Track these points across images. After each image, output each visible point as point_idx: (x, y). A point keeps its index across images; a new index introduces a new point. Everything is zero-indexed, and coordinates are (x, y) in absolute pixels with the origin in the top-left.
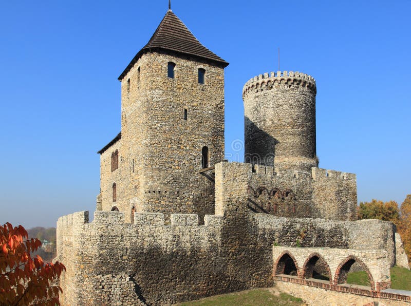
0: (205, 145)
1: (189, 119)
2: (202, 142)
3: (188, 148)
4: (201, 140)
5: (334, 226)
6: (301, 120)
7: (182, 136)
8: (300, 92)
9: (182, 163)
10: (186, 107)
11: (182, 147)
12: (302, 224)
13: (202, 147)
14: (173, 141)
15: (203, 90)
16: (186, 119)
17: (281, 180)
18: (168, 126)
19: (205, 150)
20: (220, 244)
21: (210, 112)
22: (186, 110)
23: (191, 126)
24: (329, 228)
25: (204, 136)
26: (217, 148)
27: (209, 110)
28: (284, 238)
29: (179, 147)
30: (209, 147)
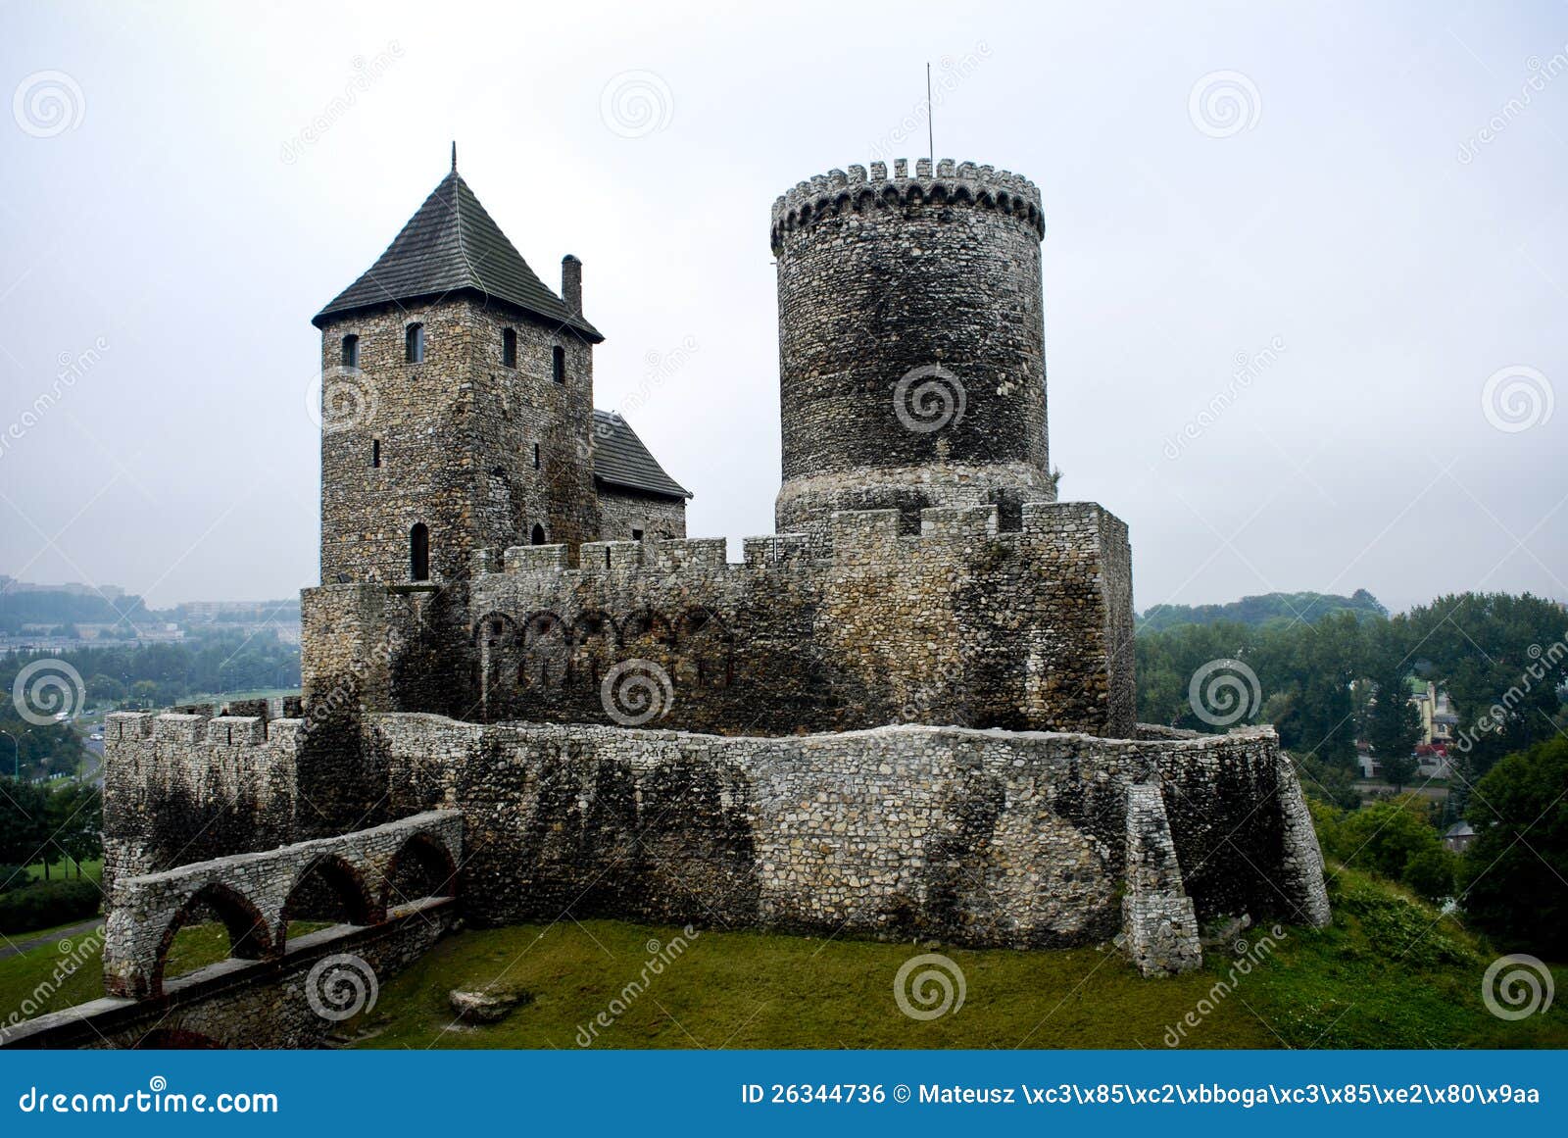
0: (417, 521)
1: (384, 463)
2: (410, 514)
3: (380, 536)
4: (410, 509)
5: (679, 756)
6: (849, 338)
7: (369, 509)
8: (845, 239)
9: (367, 577)
10: (377, 435)
11: (368, 536)
12: (541, 745)
13: (410, 526)
14: (350, 525)
15: (414, 379)
16: (377, 464)
17: (672, 580)
18: (341, 493)
19: (419, 532)
20: (294, 793)
21: (430, 430)
22: (377, 443)
23: (387, 480)
24: (651, 761)
25: (416, 498)
26: (449, 523)
27: (428, 425)
28: (476, 788)
29: (362, 538)
30: (428, 523)
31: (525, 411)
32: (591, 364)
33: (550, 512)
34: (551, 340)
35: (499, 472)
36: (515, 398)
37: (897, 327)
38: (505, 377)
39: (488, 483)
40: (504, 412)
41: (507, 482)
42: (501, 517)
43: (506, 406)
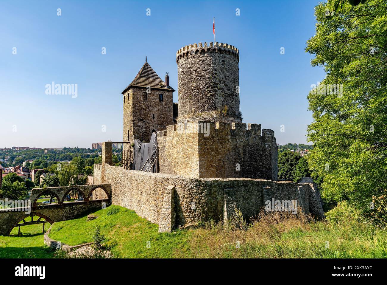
3: (126, 133)
7: (125, 128)
31: (150, 108)
32: (172, 96)
33: (158, 127)
34: (159, 93)
35: (141, 120)
36: (147, 105)
37: (186, 84)
38: (143, 102)
39: (138, 122)
40: (143, 108)
41: (144, 122)
42: (142, 128)
43: (144, 107)
